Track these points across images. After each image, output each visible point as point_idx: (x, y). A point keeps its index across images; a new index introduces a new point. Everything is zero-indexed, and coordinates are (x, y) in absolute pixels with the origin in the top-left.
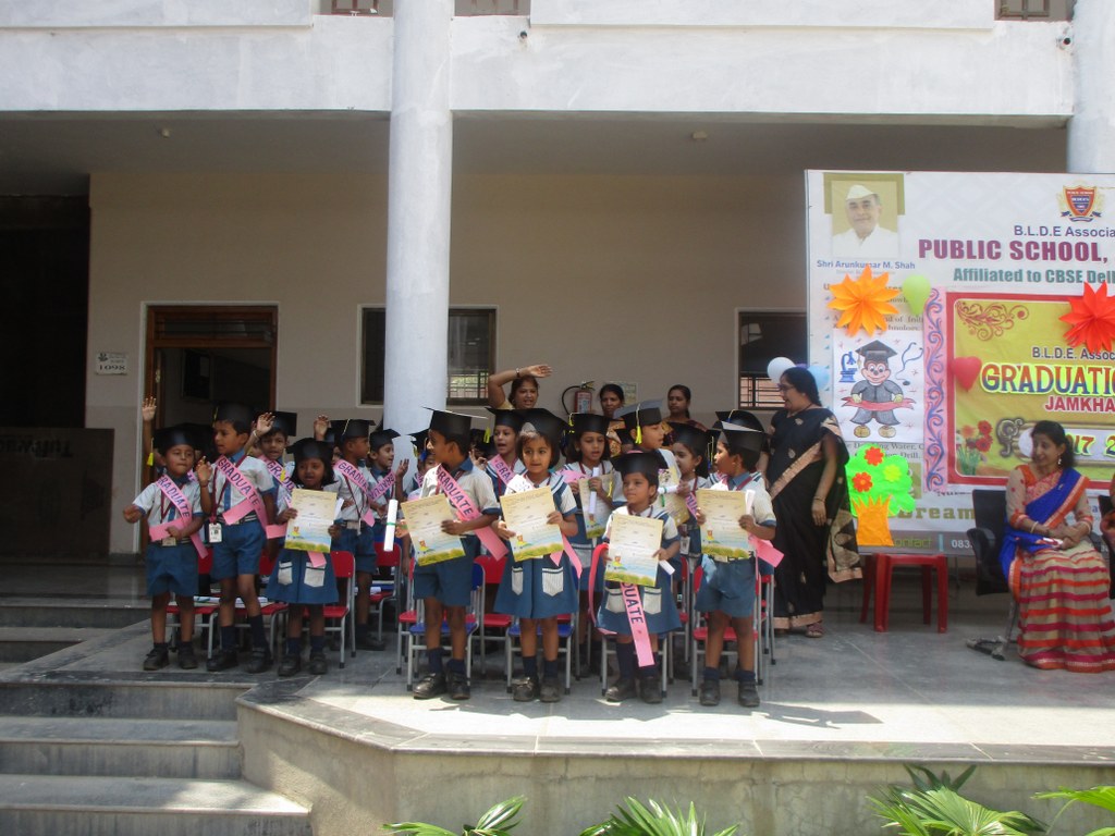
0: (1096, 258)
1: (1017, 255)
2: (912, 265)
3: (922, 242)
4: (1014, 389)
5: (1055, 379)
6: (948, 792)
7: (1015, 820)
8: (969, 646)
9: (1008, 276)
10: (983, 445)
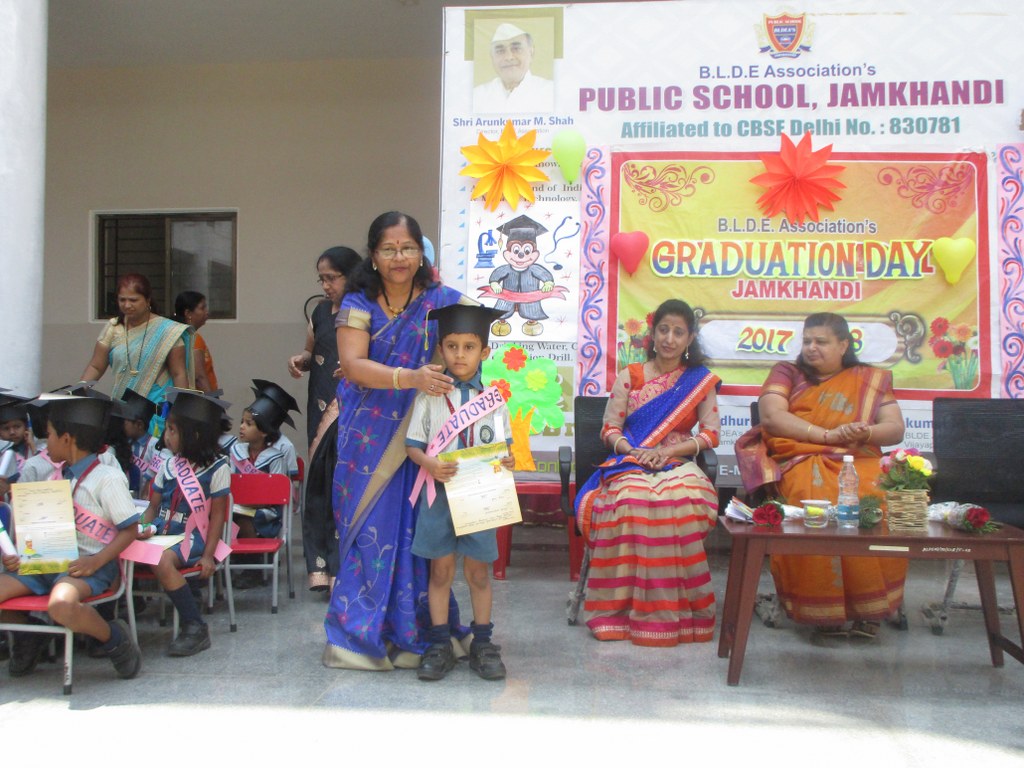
0: (802, 104)
1: (702, 103)
2: (569, 121)
3: (583, 92)
4: (692, 272)
5: (745, 259)
9: (690, 130)
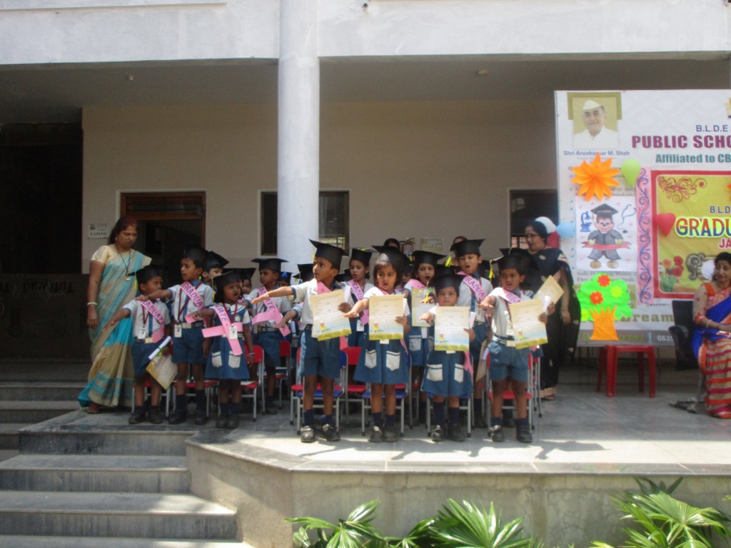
1: (698, 145)
2: (627, 153)
3: (634, 138)
4: (698, 234)
5: (725, 228)
6: (665, 495)
7: (711, 513)
8: (671, 405)
9: (692, 159)
10: (677, 272)
